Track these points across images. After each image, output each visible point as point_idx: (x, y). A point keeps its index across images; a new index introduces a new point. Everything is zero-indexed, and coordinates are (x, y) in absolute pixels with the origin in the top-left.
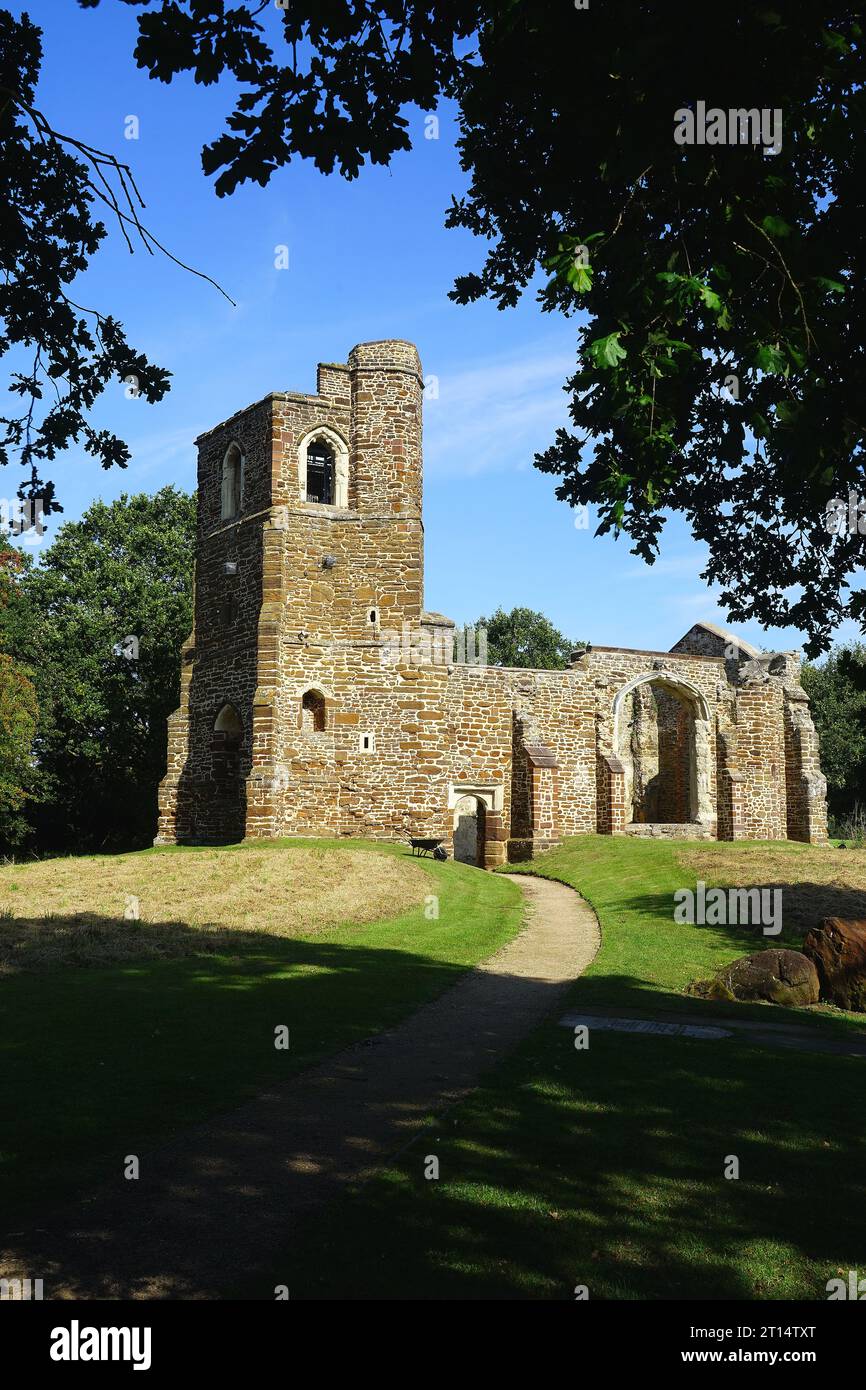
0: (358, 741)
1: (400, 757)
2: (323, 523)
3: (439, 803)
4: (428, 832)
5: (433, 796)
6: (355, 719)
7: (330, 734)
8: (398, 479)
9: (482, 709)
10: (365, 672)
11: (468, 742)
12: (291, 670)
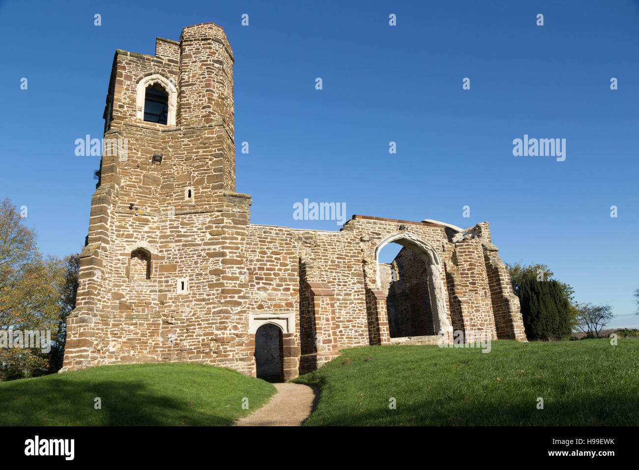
0: (176, 285)
1: (208, 295)
2: (154, 133)
3: (241, 329)
4: (231, 353)
5: (235, 324)
6: (174, 268)
7: (155, 281)
8: (208, 103)
9: (274, 256)
10: (182, 233)
11: (264, 281)
12: (121, 233)
